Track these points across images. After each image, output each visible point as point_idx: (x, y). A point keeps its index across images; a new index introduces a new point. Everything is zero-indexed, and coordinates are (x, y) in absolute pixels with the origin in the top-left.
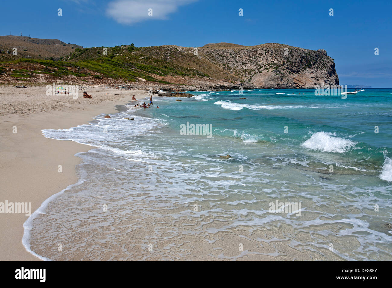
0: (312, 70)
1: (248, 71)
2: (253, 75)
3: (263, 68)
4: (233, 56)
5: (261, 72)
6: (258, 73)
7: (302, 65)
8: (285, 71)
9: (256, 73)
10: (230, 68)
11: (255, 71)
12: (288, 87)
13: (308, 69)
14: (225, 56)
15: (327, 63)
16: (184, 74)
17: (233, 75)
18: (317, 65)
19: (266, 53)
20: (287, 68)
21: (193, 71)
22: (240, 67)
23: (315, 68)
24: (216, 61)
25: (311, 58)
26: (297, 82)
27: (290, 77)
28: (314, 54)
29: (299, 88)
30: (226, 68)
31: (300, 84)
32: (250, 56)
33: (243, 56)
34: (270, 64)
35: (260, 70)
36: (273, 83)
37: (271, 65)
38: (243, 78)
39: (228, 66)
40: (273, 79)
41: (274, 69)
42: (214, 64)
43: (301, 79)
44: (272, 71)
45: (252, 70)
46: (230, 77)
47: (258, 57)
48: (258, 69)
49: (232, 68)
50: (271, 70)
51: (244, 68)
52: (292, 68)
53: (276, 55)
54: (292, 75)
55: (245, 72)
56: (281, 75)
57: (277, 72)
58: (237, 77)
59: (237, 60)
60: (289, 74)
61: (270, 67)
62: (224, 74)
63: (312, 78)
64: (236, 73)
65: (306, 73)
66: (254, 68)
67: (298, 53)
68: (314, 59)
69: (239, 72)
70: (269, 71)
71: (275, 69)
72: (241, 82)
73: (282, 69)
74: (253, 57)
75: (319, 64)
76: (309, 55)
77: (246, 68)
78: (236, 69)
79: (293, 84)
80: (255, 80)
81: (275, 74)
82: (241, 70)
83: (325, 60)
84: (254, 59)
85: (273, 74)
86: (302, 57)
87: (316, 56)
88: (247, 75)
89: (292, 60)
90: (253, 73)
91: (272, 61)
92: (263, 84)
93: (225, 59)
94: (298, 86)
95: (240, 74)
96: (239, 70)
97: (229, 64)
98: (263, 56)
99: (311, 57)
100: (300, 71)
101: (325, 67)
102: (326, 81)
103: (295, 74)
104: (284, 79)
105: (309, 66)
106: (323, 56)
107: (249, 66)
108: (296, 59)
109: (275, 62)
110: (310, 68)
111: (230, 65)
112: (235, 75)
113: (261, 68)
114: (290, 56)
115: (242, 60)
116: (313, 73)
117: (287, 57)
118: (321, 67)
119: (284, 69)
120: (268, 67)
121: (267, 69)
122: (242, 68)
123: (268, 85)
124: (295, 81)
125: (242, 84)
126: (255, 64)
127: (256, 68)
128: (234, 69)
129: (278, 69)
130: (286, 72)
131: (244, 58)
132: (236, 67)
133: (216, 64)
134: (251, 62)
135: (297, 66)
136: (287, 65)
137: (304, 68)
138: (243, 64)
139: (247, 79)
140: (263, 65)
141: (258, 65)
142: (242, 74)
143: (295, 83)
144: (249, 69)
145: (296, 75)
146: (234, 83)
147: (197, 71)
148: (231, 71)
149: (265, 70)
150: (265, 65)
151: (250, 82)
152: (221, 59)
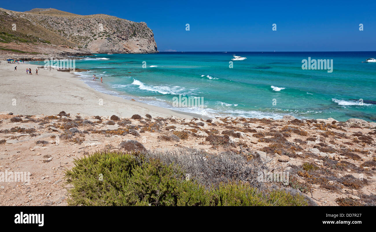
0: (137, 39)
1: (84, 38)
2: (89, 42)
3: (97, 36)
4: (68, 23)
5: (96, 39)
6: (93, 40)
7: (129, 34)
8: (116, 38)
9: (92, 40)
10: (66, 35)
11: (90, 38)
12: (119, 52)
13: (134, 37)
14: (60, 24)
15: (147, 33)
16: (26, 41)
17: (69, 40)
18: (140, 35)
19: (98, 23)
20: (118, 36)
21: (33, 37)
22: (76, 34)
23: (139, 37)
24: (51, 27)
25: (136, 29)
26: (126, 48)
27: (120, 44)
28: (137, 25)
29: (128, 53)
30: (62, 35)
31: (129, 50)
32: (84, 25)
33: (78, 24)
34: (103, 32)
35: (95, 37)
36: (107, 49)
37: (104, 34)
38: (80, 44)
39: (64, 33)
40: (106, 45)
41: (106, 37)
42: (50, 30)
43: (129, 46)
44: (105, 39)
45: (87, 38)
46: (68, 43)
47: (92, 26)
48: (92, 37)
49: (68, 35)
50: (104, 37)
51: (80, 35)
52: (121, 36)
53: (108, 25)
54: (121, 42)
55: (81, 39)
56: (112, 42)
57: (109, 39)
58: (74, 43)
59: (72, 28)
60: (120, 41)
61: (103, 35)
62: (61, 40)
63: (137, 45)
64: (72, 39)
65: (132, 40)
66: (89, 35)
67: (125, 24)
68: (138, 29)
69: (75, 38)
70: (102, 38)
71: (108, 37)
72: (78, 47)
73: (113, 37)
74: (87, 26)
75: (142, 33)
76: (134, 26)
77: (82, 35)
78: (72, 35)
79: (123, 50)
80: (91, 46)
81: (108, 42)
82: (77, 37)
83: (146, 31)
84: (88, 27)
85: (106, 41)
86: (129, 28)
87: (140, 27)
88: (83, 42)
89: (121, 30)
90: (88, 40)
91: (104, 30)
92: (99, 50)
93: (60, 26)
94: (127, 52)
95: (77, 41)
96: (75, 36)
97: (64, 30)
98: (96, 25)
99: (135, 27)
100: (128, 39)
101: (146, 36)
102: (148, 47)
103: (123, 41)
104: (116, 45)
105: (135, 35)
106: (144, 27)
107: (84, 34)
108: (124, 29)
109: (107, 31)
110: (135, 37)
111: (65, 32)
112: (71, 41)
113: (95, 35)
114: (119, 26)
115: (77, 28)
116: (138, 41)
117: (117, 27)
118: (144, 36)
119: (115, 37)
120: (101, 35)
121: (101, 36)
122: (77, 35)
123: (103, 50)
124: (124, 47)
125: (79, 49)
126: (90, 32)
127: (91, 35)
128: (70, 36)
129: (110, 37)
130: (117, 40)
131: (78, 26)
132: (72, 34)
133: (52, 30)
134: (86, 30)
135: (126, 35)
136: (117, 34)
137: (131, 37)
138: (79, 31)
139: (83, 45)
140: (97, 33)
141: (93, 33)
142: (78, 40)
143: (124, 49)
144: (84, 36)
145: (125, 43)
146: (72, 49)
147: (37, 38)
148: (68, 37)
149: (99, 37)
150: (99, 33)
151: (87, 48)
152: (56, 26)
